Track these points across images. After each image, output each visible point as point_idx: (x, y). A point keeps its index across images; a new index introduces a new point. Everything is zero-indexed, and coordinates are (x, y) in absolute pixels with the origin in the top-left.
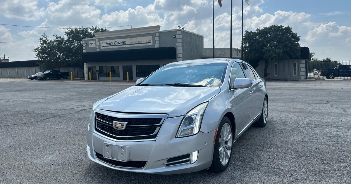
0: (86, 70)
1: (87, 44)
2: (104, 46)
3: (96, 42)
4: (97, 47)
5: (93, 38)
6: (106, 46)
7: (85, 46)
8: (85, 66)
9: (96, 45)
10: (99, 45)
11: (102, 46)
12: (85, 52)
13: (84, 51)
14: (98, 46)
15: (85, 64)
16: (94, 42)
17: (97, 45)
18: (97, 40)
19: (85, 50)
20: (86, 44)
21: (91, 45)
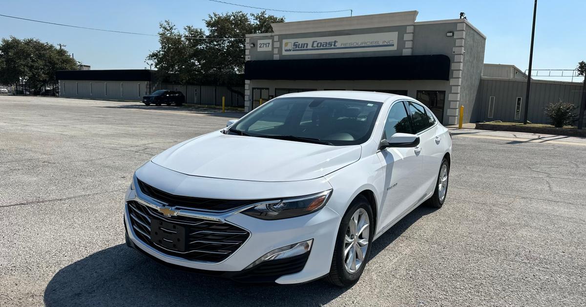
0: (249, 94)
1: (254, 45)
2: (290, 50)
3: (273, 42)
4: (276, 51)
5: (269, 34)
6: (293, 50)
7: (250, 48)
8: (247, 87)
9: (273, 48)
10: (280, 49)
11: (286, 50)
12: (248, 60)
13: (247, 58)
14: (277, 49)
15: (247, 82)
16: (270, 41)
17: (275, 47)
18: (276, 39)
19: (249, 56)
20: (252, 45)
21: (262, 46)
